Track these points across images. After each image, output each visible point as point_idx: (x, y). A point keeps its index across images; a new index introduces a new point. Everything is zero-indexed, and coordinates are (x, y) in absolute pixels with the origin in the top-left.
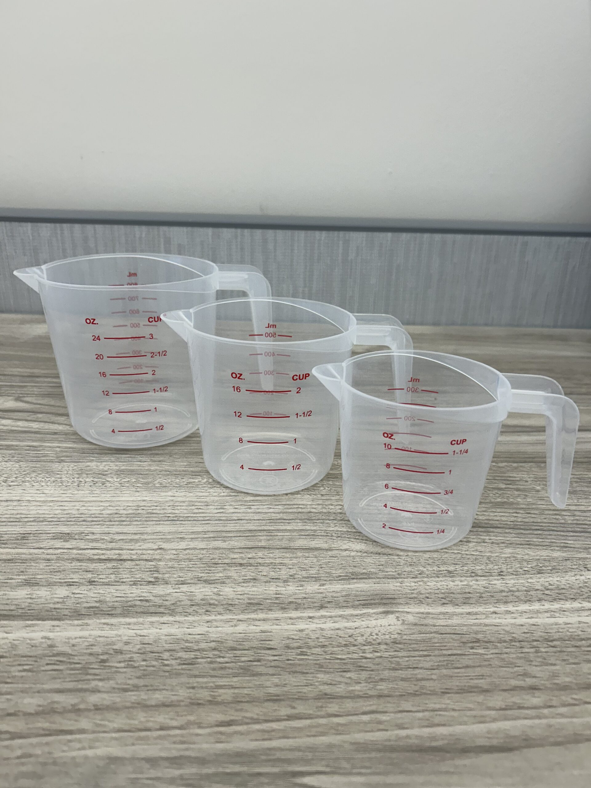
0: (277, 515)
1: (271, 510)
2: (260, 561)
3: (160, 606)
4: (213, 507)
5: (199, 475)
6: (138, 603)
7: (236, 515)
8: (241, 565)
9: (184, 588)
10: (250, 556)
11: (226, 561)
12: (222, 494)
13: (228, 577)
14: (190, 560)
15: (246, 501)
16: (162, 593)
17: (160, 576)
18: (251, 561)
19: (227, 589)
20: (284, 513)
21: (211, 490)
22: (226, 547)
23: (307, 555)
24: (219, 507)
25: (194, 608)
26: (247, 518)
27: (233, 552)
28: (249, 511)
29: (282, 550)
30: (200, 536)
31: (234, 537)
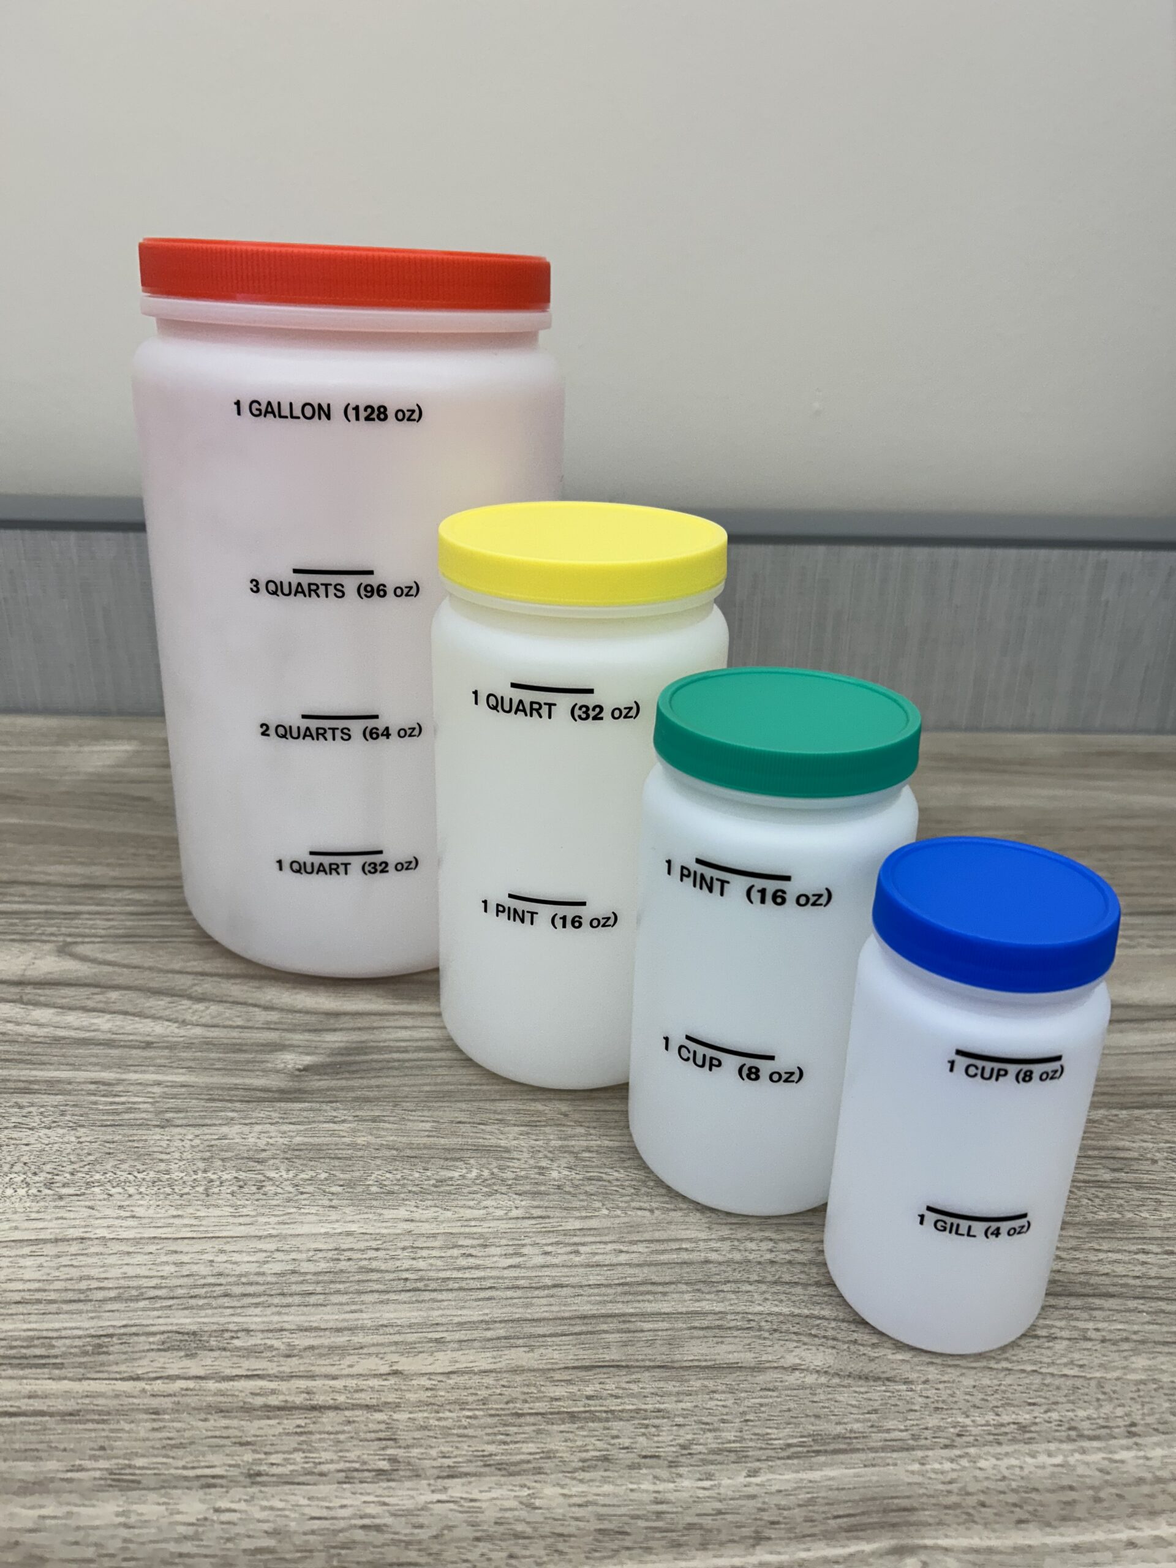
0: (636, 1271)
1: (623, 1258)
2: (613, 1404)
3: (408, 1544)
4: (498, 1251)
5: (460, 1159)
6: (359, 1535)
7: (547, 1272)
8: (573, 1417)
9: (457, 1489)
10: (589, 1390)
11: (541, 1407)
12: (515, 1213)
13: (549, 1455)
14: (462, 1405)
15: (566, 1233)
16: (409, 1504)
17: (400, 1453)
18: (594, 1406)
19: (549, 1491)
20: (650, 1264)
21: (489, 1202)
22: (535, 1365)
23: (710, 1384)
24: (510, 1250)
25: (484, 1547)
26: (572, 1281)
27: (555, 1382)
28: (577, 1259)
29: (658, 1373)
30: (476, 1334)
31: (551, 1335)
